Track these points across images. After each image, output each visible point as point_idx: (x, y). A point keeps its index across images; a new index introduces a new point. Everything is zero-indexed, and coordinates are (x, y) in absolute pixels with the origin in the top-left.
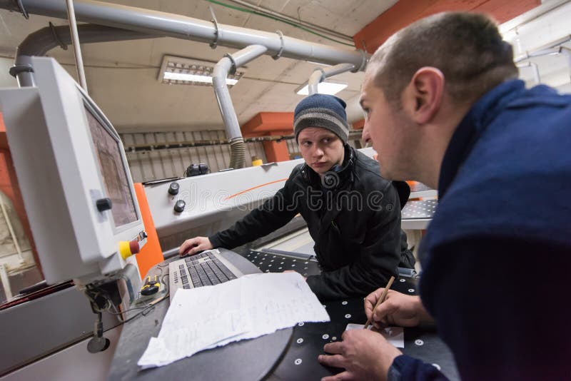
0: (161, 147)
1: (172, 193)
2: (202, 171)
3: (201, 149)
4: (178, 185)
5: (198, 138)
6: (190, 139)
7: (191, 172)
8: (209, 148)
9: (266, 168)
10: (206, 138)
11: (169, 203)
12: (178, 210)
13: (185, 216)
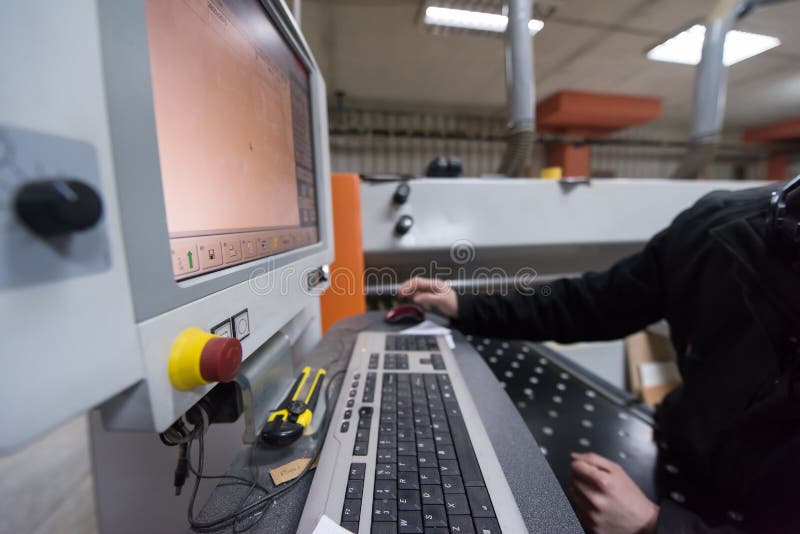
0: (401, 133)
1: (399, 200)
2: (452, 172)
3: (452, 143)
4: (408, 190)
5: (452, 126)
6: (441, 126)
7: (434, 171)
8: (463, 144)
9: (566, 187)
10: (463, 127)
11: (389, 215)
12: (401, 230)
13: (409, 241)
